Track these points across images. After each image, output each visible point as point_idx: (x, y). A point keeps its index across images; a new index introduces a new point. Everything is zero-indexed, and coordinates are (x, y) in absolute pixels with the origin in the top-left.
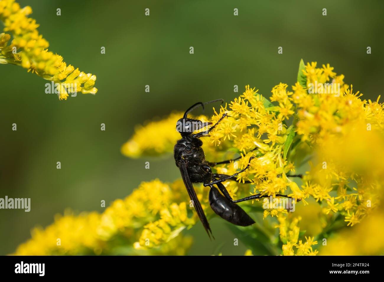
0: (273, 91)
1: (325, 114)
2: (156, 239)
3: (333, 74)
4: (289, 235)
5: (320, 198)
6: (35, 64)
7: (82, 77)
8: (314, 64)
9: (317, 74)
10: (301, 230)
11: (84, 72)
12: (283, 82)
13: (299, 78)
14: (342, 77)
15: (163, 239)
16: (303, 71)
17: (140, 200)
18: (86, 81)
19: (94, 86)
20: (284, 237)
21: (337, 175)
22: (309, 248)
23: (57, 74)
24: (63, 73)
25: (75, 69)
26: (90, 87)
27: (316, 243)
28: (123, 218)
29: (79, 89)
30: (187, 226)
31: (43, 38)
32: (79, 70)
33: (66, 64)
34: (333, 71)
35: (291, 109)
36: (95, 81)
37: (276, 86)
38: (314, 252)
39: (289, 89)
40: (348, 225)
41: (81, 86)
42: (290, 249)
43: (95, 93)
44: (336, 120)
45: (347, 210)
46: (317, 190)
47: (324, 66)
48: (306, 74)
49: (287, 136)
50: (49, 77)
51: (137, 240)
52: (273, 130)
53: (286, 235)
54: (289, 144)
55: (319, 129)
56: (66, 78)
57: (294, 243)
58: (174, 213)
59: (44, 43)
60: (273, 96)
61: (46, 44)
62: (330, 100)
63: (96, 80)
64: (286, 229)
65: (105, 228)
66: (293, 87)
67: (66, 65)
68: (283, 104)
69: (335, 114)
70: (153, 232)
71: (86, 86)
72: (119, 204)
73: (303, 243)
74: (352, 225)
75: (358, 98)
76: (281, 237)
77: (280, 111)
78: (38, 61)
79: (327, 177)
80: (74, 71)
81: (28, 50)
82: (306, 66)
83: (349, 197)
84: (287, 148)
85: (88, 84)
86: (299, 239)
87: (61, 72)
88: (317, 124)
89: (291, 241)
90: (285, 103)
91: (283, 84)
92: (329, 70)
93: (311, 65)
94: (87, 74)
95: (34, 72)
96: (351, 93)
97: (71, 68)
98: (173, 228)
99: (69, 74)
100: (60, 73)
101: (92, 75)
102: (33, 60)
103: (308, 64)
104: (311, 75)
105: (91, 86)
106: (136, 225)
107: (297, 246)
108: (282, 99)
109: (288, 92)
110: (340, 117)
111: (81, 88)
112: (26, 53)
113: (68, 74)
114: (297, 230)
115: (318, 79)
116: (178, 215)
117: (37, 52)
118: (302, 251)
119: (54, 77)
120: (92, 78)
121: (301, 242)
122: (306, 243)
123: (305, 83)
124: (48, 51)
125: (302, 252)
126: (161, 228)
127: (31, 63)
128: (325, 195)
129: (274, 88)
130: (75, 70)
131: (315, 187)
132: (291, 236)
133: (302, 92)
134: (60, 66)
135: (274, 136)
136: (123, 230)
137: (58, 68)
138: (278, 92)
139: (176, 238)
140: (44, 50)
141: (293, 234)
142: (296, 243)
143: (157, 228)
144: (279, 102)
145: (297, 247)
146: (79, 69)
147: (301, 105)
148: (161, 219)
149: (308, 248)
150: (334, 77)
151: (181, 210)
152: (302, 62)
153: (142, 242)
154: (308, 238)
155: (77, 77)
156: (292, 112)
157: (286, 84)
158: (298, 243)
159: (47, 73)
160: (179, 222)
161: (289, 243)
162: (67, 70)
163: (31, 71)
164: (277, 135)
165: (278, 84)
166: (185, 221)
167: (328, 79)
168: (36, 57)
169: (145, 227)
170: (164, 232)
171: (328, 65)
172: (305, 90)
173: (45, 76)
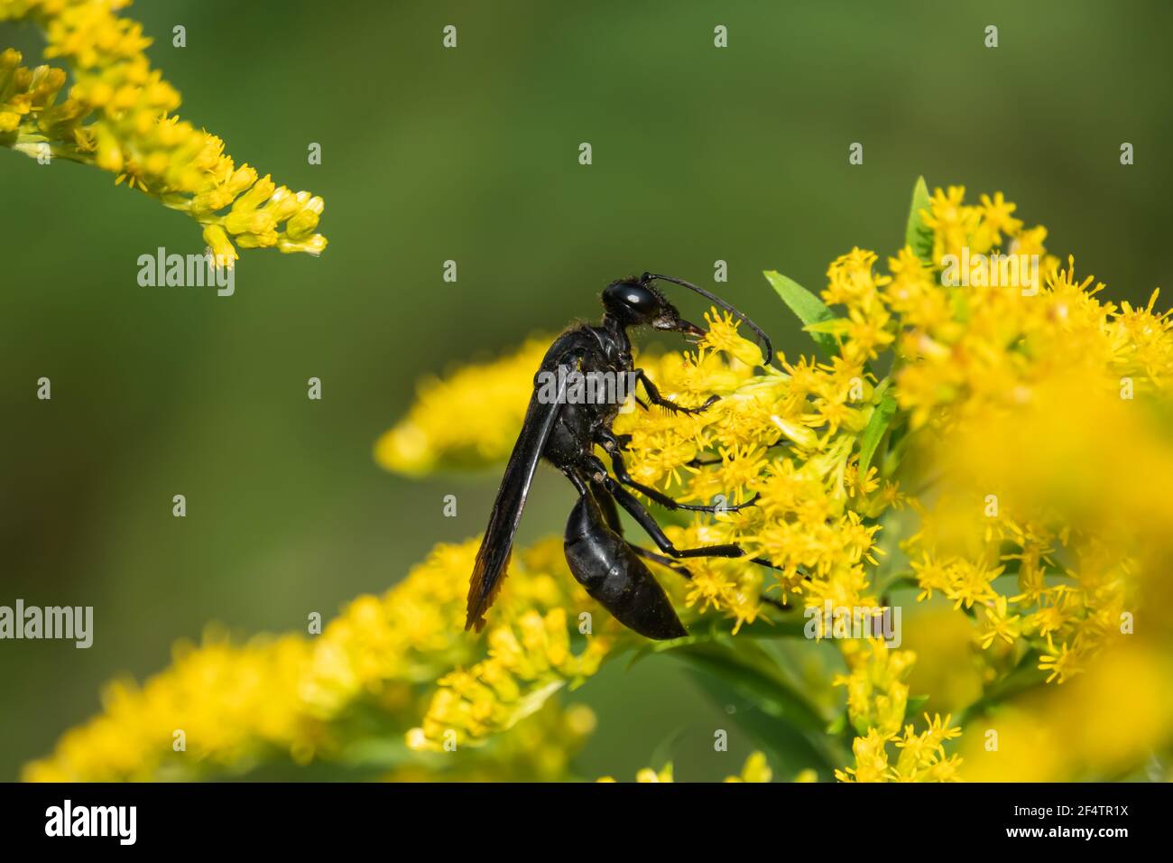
0: (833, 271)
1: (983, 348)
2: (475, 720)
3: (1012, 225)
4: (874, 709)
5: (965, 600)
6: (137, 159)
7: (282, 202)
8: (957, 193)
9: (964, 224)
10: (911, 693)
11: (288, 188)
12: (864, 246)
13: (911, 235)
14: (1040, 233)
15: (495, 719)
16: (923, 213)
17: (430, 598)
18: (293, 214)
19: (317, 230)
20: (862, 713)
21: (1018, 530)
22: (936, 747)
23: (205, 192)
24: (224, 189)
25: (261, 176)
26: (305, 231)
27: (955, 733)
28: (378, 652)
29: (272, 237)
30: (569, 679)
31: (163, 78)
32: (272, 181)
33: (232, 162)
34: (1014, 215)
35: (885, 329)
36: (321, 216)
37: (841, 259)
38: (949, 761)
39: (881, 268)
40: (1049, 680)
41: (275, 229)
42: (875, 749)
43: (321, 250)
44: (1014, 365)
45: (1046, 636)
46: (956, 573)
47: (985, 199)
48: (931, 223)
49: (872, 410)
50: (180, 199)
51: (417, 722)
52: (835, 387)
53: (867, 708)
54: (876, 435)
55: (965, 391)
56: (231, 205)
57: (892, 732)
58: (530, 642)
59: (166, 95)
60: (831, 287)
61: (172, 98)
62: (999, 305)
63: (323, 212)
64: (869, 690)
65: (325, 683)
66: (892, 261)
67: (234, 165)
68: (861, 311)
69: (1013, 347)
70: (464, 699)
71: (292, 230)
72: (366, 611)
73: (918, 733)
74: (1060, 681)
75: (1090, 298)
76: (852, 713)
77: (852, 334)
78: (147, 151)
79: (989, 537)
80: (255, 183)
81: (119, 116)
82: (931, 199)
83: (1052, 596)
84: (872, 444)
85: (298, 224)
86: (906, 722)
87: (217, 185)
88: (956, 376)
89: (880, 728)
90: (867, 309)
91: (863, 252)
92: (1000, 211)
93: (946, 195)
94: (296, 192)
95: (136, 186)
96: (1070, 281)
97: (247, 174)
98: (525, 686)
99: (241, 194)
100: (215, 188)
101: (312, 197)
102: (132, 147)
103: (939, 192)
104: (946, 226)
105: (309, 229)
106: (418, 673)
107: (900, 742)
108: (858, 298)
109: (878, 276)
110: (1029, 358)
111: (276, 234)
112: (112, 124)
113: (238, 193)
114: (900, 694)
115: (968, 239)
116: (541, 646)
117: (144, 121)
118: (915, 756)
119: (196, 200)
120: (310, 206)
121: (910, 729)
122: (925, 734)
123: (927, 252)
124: (179, 121)
125: (914, 761)
126: (488, 686)
127: (126, 158)
128: (981, 591)
129: (834, 264)
130: (260, 181)
131: (950, 566)
132: (881, 712)
133: (918, 277)
134: (213, 168)
135: (838, 407)
136: (377, 689)
137: (207, 173)
138: (848, 276)
139: (538, 716)
140: (168, 118)
141: (887, 705)
142: (894, 734)
143: (476, 686)
144: (849, 306)
145: (898, 745)
146: (271, 177)
147: (913, 319)
148: (489, 657)
149: (933, 749)
150: (1016, 233)
151: (549, 632)
152: (921, 186)
153: (430, 728)
154: (933, 720)
155: (267, 201)
156: (887, 338)
157: (871, 253)
158: (901, 734)
159: (175, 188)
160: (544, 667)
161: (872, 732)
162: (234, 180)
163: (127, 180)
164: (848, 404)
165: (847, 251)
166: (564, 664)
167: (998, 240)
168: (141, 137)
169: (443, 682)
170: (498, 698)
171: (999, 197)
172: (927, 273)
173: (169, 197)
